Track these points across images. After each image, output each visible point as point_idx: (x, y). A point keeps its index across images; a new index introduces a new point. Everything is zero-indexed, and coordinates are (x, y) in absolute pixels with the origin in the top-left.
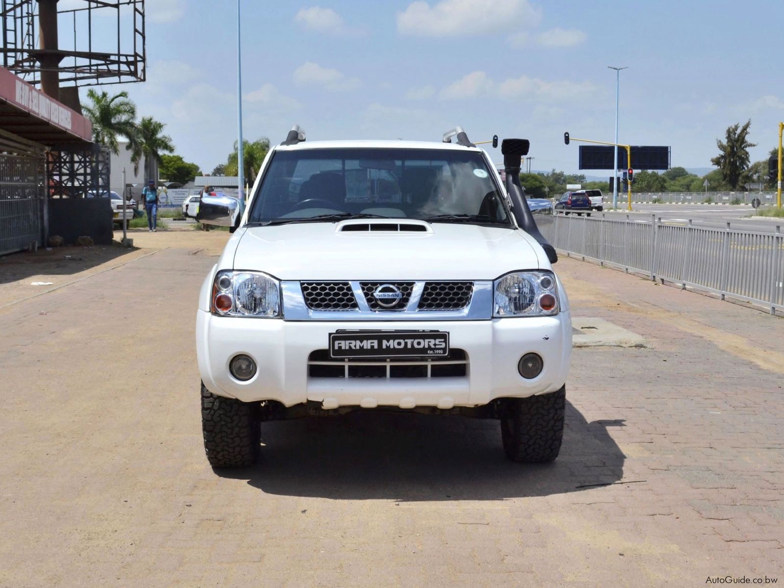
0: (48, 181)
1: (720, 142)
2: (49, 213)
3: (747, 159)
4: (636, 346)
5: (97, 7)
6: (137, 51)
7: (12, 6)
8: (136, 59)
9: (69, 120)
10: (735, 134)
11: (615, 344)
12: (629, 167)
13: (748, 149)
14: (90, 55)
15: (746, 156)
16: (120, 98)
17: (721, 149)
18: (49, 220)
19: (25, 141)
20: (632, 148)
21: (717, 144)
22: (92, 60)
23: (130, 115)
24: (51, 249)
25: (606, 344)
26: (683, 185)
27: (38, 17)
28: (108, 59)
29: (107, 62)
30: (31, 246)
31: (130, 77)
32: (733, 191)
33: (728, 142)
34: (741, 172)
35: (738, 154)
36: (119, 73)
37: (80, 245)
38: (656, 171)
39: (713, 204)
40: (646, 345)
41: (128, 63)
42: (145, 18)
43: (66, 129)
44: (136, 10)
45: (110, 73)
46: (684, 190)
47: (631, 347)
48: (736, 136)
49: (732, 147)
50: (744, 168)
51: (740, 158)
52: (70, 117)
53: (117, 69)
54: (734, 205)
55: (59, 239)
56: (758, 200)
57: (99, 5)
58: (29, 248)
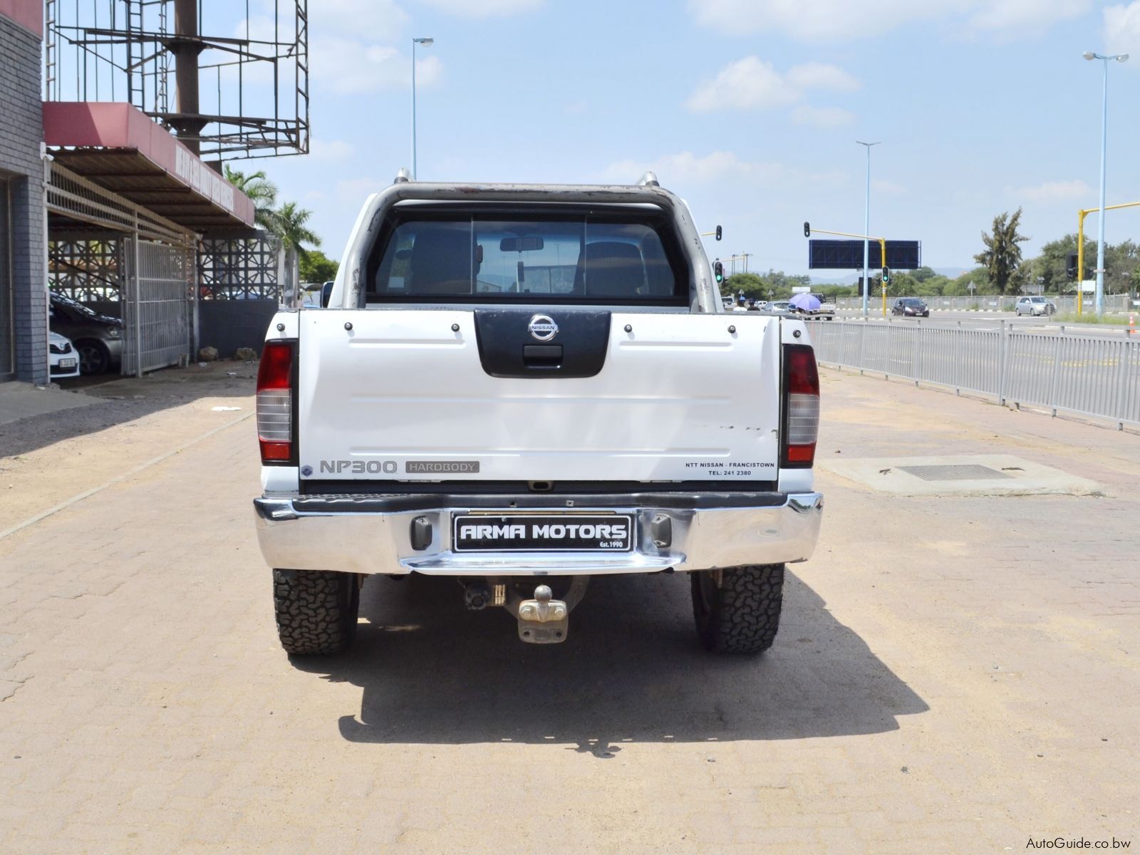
0: (199, 278)
1: (986, 234)
2: (201, 318)
3: (1019, 255)
4: (1092, 494)
5: (248, 61)
6: (299, 117)
7: (140, 60)
8: (298, 125)
9: (232, 199)
10: (1003, 225)
11: (1064, 492)
12: (883, 265)
13: (1019, 244)
14: (240, 121)
15: (1017, 252)
16: (255, 178)
17: (986, 244)
18: (200, 327)
19: (173, 225)
20: (888, 243)
21: (982, 238)
22: (243, 127)
23: (268, 199)
24: (206, 364)
25: (1052, 492)
26: (933, 288)
27: (174, 74)
28: (263, 125)
29: (263, 130)
30: (181, 360)
31: (291, 148)
32: (1002, 295)
33: (996, 234)
34: (1011, 271)
35: (1007, 250)
36: (276, 144)
37: (239, 359)
38: (902, 271)
39: (981, 311)
40: (1103, 493)
41: (288, 132)
42: (309, 74)
43: (229, 211)
44: (298, 64)
45: (266, 144)
46: (934, 294)
47: (1086, 495)
48: (1005, 228)
49: (1001, 242)
50: (1014, 267)
51: (1010, 254)
52: (232, 195)
53: (274, 138)
54: (1008, 313)
55: (212, 351)
56: (1051, 305)
57: (250, 58)
58: (178, 363)
